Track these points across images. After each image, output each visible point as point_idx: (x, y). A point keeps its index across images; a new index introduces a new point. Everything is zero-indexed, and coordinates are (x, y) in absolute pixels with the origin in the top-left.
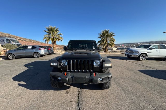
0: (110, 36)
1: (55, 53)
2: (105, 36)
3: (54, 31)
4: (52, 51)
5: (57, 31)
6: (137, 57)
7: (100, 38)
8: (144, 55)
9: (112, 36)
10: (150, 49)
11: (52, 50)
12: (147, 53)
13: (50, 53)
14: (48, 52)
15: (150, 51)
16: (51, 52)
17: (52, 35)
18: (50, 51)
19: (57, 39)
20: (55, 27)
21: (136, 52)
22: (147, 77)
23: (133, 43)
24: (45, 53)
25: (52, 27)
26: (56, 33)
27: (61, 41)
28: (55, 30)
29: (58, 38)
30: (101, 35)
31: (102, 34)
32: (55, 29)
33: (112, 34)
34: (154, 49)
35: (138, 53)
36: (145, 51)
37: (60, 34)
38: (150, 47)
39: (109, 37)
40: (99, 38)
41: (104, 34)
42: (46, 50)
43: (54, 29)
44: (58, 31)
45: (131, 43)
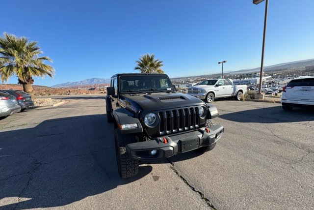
0: (157, 66)
1: (36, 107)
2: (148, 65)
3: (24, 50)
4: (28, 101)
5: (32, 49)
6: (204, 98)
7: (139, 68)
8: (211, 94)
9: (160, 66)
10: (217, 86)
11: (29, 99)
12: (214, 92)
13: (25, 107)
14: (18, 106)
15: (217, 88)
16: (26, 105)
17: (18, 60)
18: (23, 102)
19: (38, 72)
20: (25, 38)
21: (203, 91)
22: (234, 124)
23: (182, 78)
24: (12, 110)
25: (16, 38)
26: (30, 54)
27: (50, 75)
28: (25, 47)
29: (39, 69)
30: (141, 64)
31: (141, 62)
32: (27, 44)
33: (159, 63)
34: (221, 85)
35: (205, 92)
36: (212, 88)
37: (44, 58)
38: (217, 83)
39: (155, 67)
40: (137, 68)
41: (146, 61)
42: (14, 101)
43: (23, 43)
44: (37, 51)
45: (179, 78)
